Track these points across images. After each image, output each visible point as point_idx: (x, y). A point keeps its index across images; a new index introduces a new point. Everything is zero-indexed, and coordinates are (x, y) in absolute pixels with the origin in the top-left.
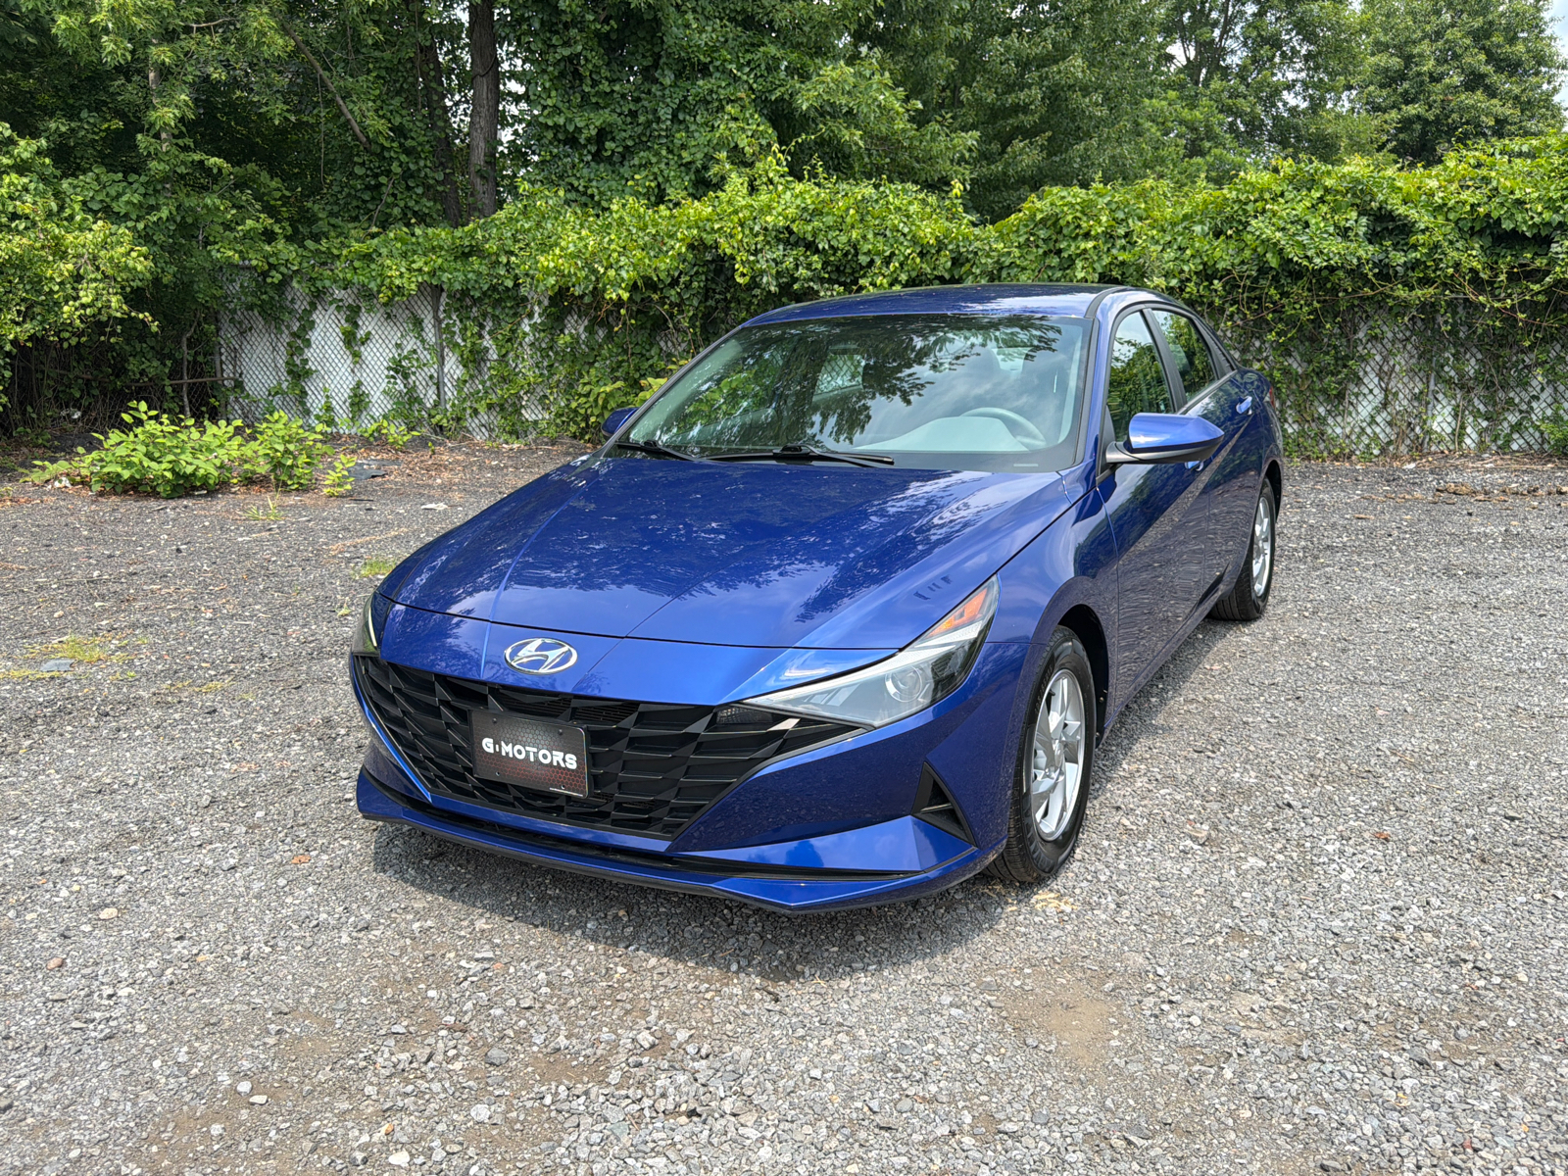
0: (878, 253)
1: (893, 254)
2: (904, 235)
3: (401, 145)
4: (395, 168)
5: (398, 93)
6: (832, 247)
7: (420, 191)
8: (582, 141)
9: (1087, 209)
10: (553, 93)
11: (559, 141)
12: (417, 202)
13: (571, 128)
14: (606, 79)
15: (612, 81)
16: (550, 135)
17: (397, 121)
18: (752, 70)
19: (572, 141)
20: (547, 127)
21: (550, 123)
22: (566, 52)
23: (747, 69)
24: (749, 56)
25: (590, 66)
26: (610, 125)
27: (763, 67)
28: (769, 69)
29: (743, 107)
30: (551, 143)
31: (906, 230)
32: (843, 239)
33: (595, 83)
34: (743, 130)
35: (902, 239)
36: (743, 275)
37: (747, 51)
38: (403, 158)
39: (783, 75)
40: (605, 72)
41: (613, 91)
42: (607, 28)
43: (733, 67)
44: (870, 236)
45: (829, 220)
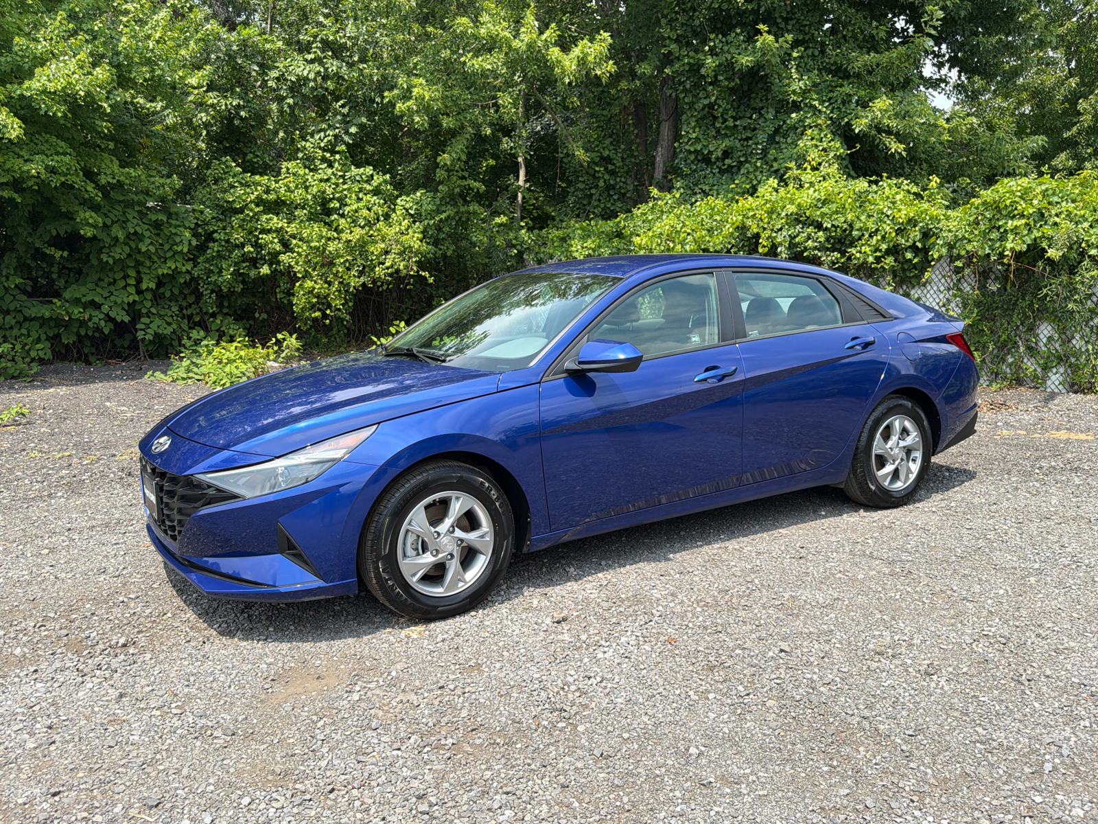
0: (867, 230)
1: (877, 230)
2: (888, 216)
3: (606, 169)
4: (601, 184)
5: (610, 136)
6: (833, 225)
7: (616, 197)
8: (713, 160)
9: (1025, 194)
10: (697, 130)
11: (699, 161)
12: (612, 204)
13: (706, 152)
14: (732, 117)
15: (735, 119)
16: (692, 157)
17: (606, 153)
18: (831, 104)
19: (707, 160)
20: (690, 152)
21: (692, 149)
22: (706, 102)
23: (827, 104)
24: (830, 95)
25: (721, 110)
26: (732, 148)
27: (839, 101)
28: (844, 103)
29: (821, 130)
30: (693, 162)
31: (889, 213)
32: (843, 220)
33: (725, 120)
34: (817, 146)
35: (886, 219)
36: (764, 246)
37: (831, 91)
38: (607, 177)
39: (853, 106)
40: (731, 113)
41: (736, 126)
42: (733, 84)
43: (816, 103)
44: (863, 218)
45: (834, 207)
